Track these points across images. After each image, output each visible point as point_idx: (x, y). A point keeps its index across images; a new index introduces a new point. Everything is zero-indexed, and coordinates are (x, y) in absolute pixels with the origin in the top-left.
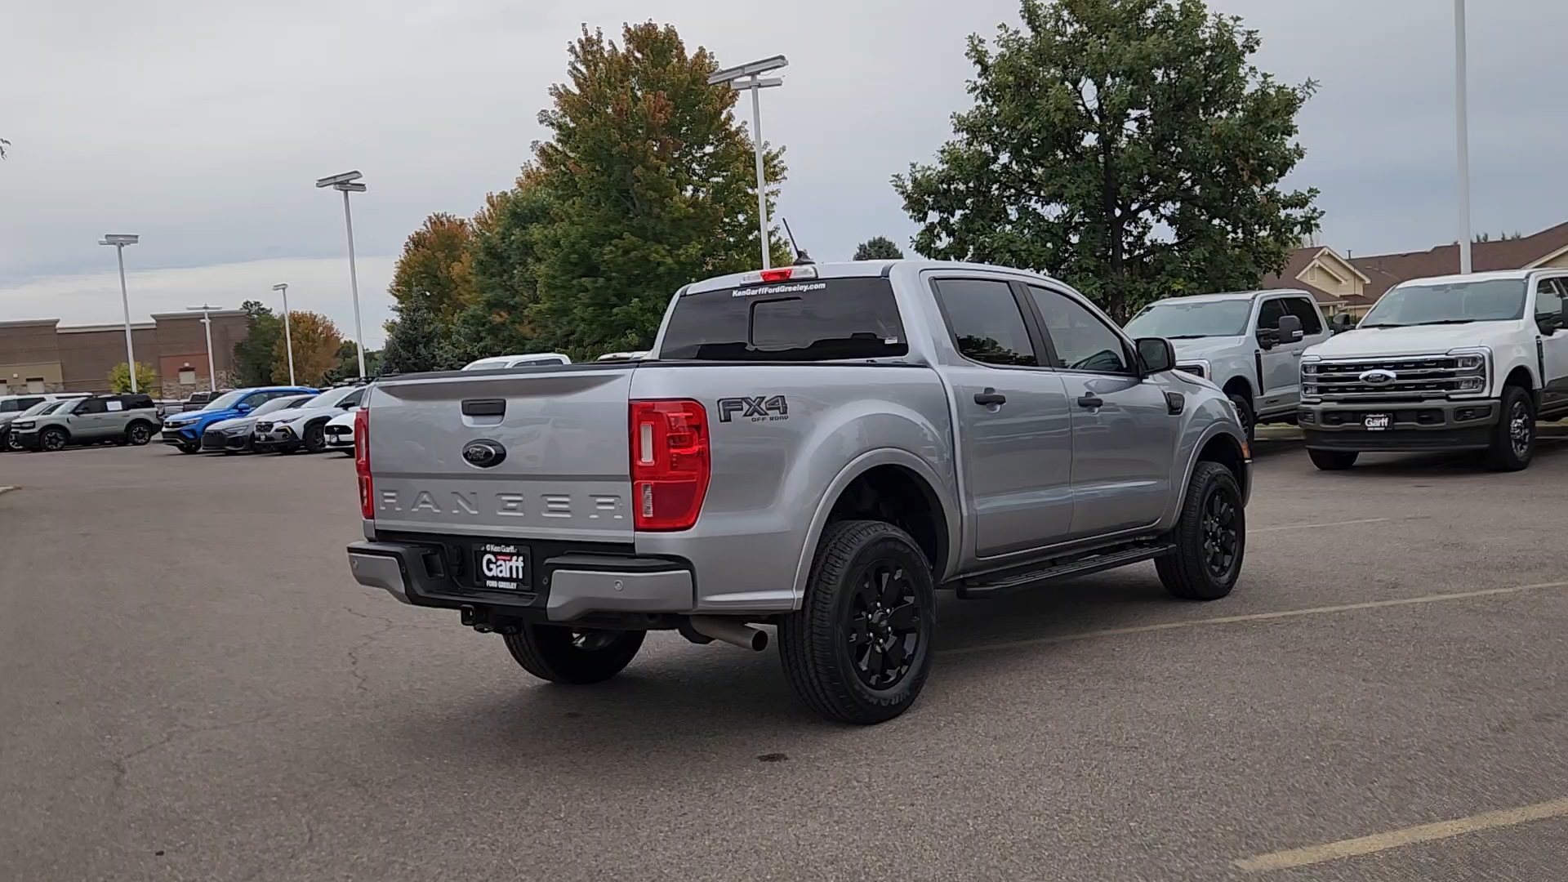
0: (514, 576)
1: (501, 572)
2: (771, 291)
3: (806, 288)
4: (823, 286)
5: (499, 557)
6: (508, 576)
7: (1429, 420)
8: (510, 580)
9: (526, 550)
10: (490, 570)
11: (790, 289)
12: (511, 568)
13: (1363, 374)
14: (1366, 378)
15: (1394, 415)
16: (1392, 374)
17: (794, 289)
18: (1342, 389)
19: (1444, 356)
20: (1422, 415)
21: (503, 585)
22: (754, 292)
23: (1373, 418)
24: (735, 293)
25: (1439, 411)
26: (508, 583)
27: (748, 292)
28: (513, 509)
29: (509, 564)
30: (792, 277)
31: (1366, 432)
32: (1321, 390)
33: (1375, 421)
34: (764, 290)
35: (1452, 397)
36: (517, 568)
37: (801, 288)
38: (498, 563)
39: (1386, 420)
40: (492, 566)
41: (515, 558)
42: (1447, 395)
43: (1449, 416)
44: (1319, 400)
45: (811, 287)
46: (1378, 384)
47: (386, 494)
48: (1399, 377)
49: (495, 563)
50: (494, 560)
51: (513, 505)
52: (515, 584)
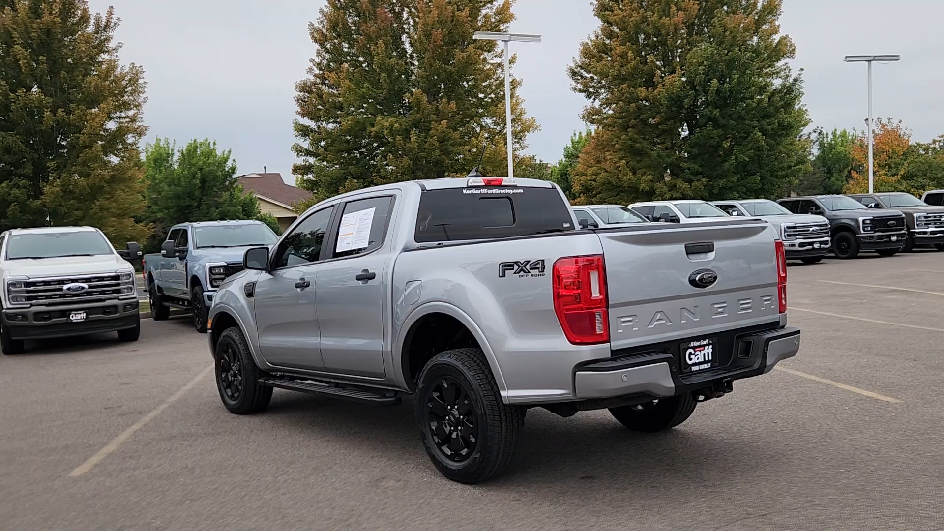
0: (706, 359)
1: (698, 359)
2: (490, 192)
3: (511, 191)
4: (521, 191)
5: (697, 349)
6: (703, 360)
7: (109, 313)
8: (704, 362)
9: (716, 339)
10: (691, 359)
11: (502, 191)
12: (704, 354)
13: (65, 287)
14: (69, 289)
15: (88, 311)
16: (85, 285)
17: (504, 191)
18: (50, 297)
19: (114, 274)
20: (105, 310)
21: (702, 367)
22: (478, 192)
23: (75, 314)
24: (465, 191)
25: (115, 307)
26: (705, 365)
27: (473, 191)
28: (722, 313)
29: (702, 352)
30: (503, 184)
31: (72, 323)
32: (29, 299)
33: (77, 315)
34: (485, 191)
35: (121, 298)
36: (708, 353)
37: (509, 191)
38: (696, 354)
39: (85, 315)
40: (692, 357)
41: (706, 347)
42: (118, 297)
43: (121, 309)
44: (29, 306)
45: (515, 191)
46: (76, 292)
47: (623, 319)
48: (90, 287)
49: (694, 354)
50: (693, 352)
51: (722, 310)
52: (710, 364)
